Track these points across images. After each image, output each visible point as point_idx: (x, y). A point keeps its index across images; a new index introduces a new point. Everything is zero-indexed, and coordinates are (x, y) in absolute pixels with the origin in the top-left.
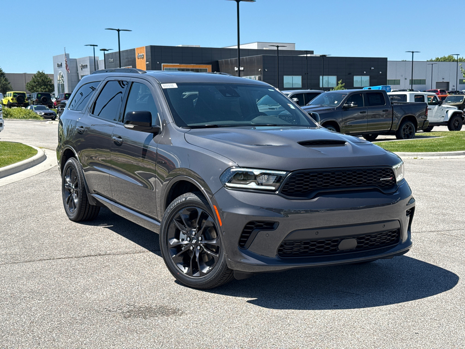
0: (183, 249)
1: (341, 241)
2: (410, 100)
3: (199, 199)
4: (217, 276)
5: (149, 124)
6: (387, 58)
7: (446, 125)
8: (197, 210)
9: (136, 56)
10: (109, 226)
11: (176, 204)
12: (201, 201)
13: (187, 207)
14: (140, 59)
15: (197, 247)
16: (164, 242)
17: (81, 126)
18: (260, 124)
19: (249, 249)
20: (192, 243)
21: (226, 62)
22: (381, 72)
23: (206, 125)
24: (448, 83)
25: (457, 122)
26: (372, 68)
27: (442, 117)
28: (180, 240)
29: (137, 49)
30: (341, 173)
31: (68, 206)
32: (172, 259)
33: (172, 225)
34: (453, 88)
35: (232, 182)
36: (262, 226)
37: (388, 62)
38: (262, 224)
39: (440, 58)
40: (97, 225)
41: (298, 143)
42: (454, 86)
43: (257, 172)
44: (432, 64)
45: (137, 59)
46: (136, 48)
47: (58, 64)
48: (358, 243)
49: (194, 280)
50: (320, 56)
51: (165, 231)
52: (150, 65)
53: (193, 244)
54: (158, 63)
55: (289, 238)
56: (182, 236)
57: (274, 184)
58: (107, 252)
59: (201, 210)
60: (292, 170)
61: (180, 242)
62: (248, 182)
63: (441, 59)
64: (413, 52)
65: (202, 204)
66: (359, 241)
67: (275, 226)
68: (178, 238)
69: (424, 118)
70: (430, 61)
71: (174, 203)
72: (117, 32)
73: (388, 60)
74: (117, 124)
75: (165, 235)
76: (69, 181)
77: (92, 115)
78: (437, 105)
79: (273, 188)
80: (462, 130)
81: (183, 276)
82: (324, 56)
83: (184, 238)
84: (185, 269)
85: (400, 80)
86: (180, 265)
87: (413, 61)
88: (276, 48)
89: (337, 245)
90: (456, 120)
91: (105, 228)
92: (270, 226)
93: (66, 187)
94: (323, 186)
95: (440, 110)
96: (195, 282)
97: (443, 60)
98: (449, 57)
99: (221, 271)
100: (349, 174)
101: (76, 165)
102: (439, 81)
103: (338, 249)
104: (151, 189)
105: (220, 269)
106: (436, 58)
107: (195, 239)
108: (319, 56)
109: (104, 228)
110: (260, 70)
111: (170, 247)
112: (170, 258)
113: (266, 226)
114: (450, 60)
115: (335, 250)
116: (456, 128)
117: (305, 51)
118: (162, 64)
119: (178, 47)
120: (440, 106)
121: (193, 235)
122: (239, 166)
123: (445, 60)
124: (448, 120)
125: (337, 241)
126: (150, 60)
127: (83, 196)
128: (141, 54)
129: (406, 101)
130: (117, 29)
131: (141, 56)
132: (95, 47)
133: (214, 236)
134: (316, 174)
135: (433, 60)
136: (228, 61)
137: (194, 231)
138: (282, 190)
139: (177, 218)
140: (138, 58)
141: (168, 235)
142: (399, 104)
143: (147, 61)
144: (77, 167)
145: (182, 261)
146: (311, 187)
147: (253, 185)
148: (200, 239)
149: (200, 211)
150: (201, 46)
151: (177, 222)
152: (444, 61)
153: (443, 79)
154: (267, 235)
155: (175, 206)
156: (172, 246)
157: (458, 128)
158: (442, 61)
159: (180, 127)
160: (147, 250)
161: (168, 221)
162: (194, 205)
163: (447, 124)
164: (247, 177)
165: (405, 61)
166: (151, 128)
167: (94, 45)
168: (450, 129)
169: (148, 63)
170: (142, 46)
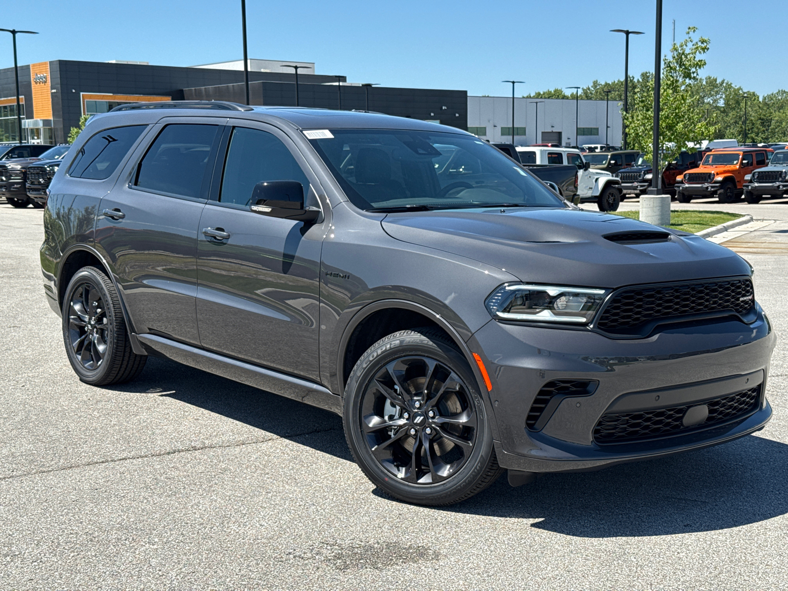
0: (392, 434)
1: (687, 410)
2: (541, 160)
3: (431, 343)
4: (470, 482)
5: (298, 204)
6: (466, 92)
7: (594, 202)
8: (424, 362)
9: (32, 79)
10: (169, 393)
11: (379, 352)
12: (434, 345)
13: (405, 356)
14: (40, 83)
15: (424, 429)
16: (354, 422)
17: (114, 208)
18: (488, 204)
19: (543, 431)
20: (415, 422)
21: (198, 92)
22: (457, 115)
23: (408, 206)
24: (560, 134)
25: (612, 196)
26: (444, 108)
27: (590, 188)
28: (386, 418)
29: (34, 65)
30: (688, 290)
31: (80, 357)
32: (371, 453)
33: (372, 390)
34: (568, 141)
35: (511, 310)
36: (567, 388)
37: (468, 98)
38: (568, 385)
39: (542, 93)
40: (144, 392)
41: (602, 236)
42: (569, 139)
43: (552, 291)
44: (537, 103)
45: (33, 83)
46: (31, 64)
48: (710, 412)
49: (422, 491)
50: (363, 85)
51: (358, 402)
52: (59, 95)
53: (417, 424)
54: (74, 91)
55: (616, 408)
56: (389, 409)
57: (584, 312)
58: (204, 443)
59: (435, 363)
60: (615, 287)
61: (385, 422)
62: (538, 310)
63: (544, 94)
64: (513, 83)
65: (435, 350)
66: (712, 408)
67: (589, 388)
68: (381, 414)
69: (572, 191)
70: (527, 97)
71: (376, 350)
72: (11, 35)
73: (468, 95)
74: (206, 204)
75: (356, 410)
76: (80, 311)
77: (135, 187)
78: (582, 169)
79: (584, 320)
80: (619, 210)
81: (397, 485)
82: (368, 86)
83: (394, 414)
84: (399, 470)
85: (485, 128)
86: (388, 463)
87: (513, 98)
88: (293, 71)
89: (682, 417)
90: (610, 194)
91: (164, 397)
92: (582, 388)
93: (71, 321)
94: (662, 315)
95: (586, 178)
96: (423, 493)
97: (547, 96)
98: (556, 91)
99: (479, 471)
100: (685, 294)
101: (101, 281)
102: (546, 131)
103: (682, 424)
104: (307, 325)
105: (476, 468)
106: (536, 93)
107: (420, 415)
108: (361, 85)
109: (162, 396)
111: (366, 431)
112: (367, 452)
113: (574, 389)
114: (558, 96)
115: (677, 426)
116: (610, 207)
117: (336, 76)
118: (81, 93)
119: (108, 63)
120: (587, 172)
121: (415, 408)
122: (521, 281)
123: (549, 96)
124: (598, 194)
125: (682, 410)
126: (59, 86)
127: (119, 339)
128: (42, 75)
129: (535, 162)
130: (12, 30)
131: (41, 78)
133: (457, 408)
134: (653, 293)
135: (532, 96)
136: (200, 90)
137: (418, 400)
138: (599, 324)
139: (379, 378)
140: (36, 83)
141: (363, 409)
142: (535, 168)
143: (52, 89)
144: (103, 285)
145: (391, 458)
146: (645, 316)
147: (545, 315)
148: (431, 414)
149: (431, 365)
150: (150, 64)
151: (382, 384)
152: (549, 98)
153: (552, 127)
154: (578, 405)
155: (378, 356)
156: (370, 431)
157: (614, 207)
158: (545, 98)
159: (363, 210)
160: (275, 436)
161: (363, 383)
162: (419, 353)
163: (597, 200)
164: (536, 300)
165: (488, 97)
166: (302, 212)
168: (602, 209)
169: (54, 91)
170: (43, 61)
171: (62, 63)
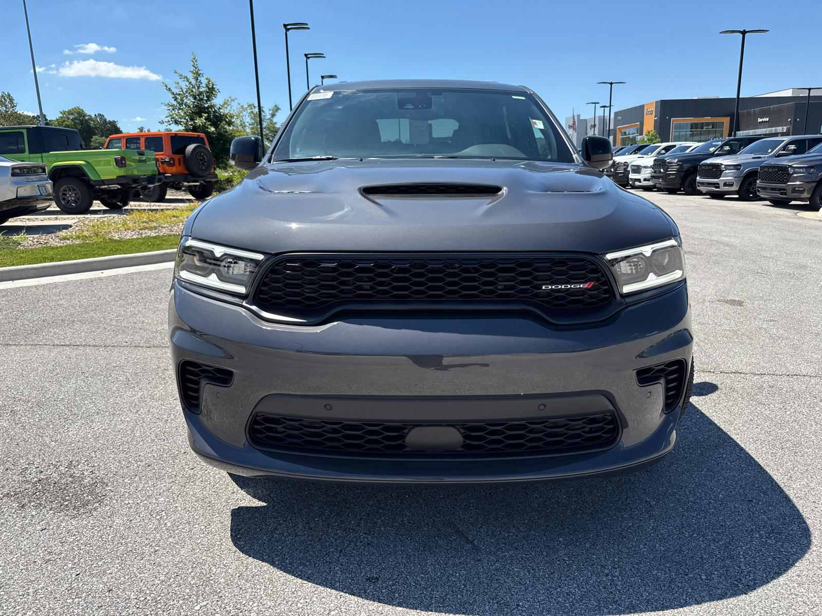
9: (645, 112)
14: (649, 115)
19: (201, 416)
21: (749, 114)
29: (647, 104)
38: (210, 369)
45: (645, 115)
47: (569, 126)
48: (466, 437)
52: (659, 120)
54: (667, 118)
60: (273, 252)
66: (468, 433)
72: (610, 85)
79: (244, 291)
89: (403, 437)
110: (789, 120)
113: (218, 375)
118: (672, 119)
126: (659, 115)
130: (609, 82)
131: (650, 111)
132: (596, 104)
136: (750, 112)
140: (647, 114)
143: (655, 117)
147: (213, 279)
154: (219, 395)
167: (595, 103)
169: (656, 118)
170: (652, 102)
171: (662, 102)
